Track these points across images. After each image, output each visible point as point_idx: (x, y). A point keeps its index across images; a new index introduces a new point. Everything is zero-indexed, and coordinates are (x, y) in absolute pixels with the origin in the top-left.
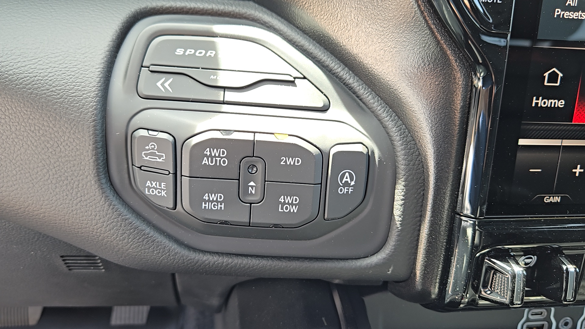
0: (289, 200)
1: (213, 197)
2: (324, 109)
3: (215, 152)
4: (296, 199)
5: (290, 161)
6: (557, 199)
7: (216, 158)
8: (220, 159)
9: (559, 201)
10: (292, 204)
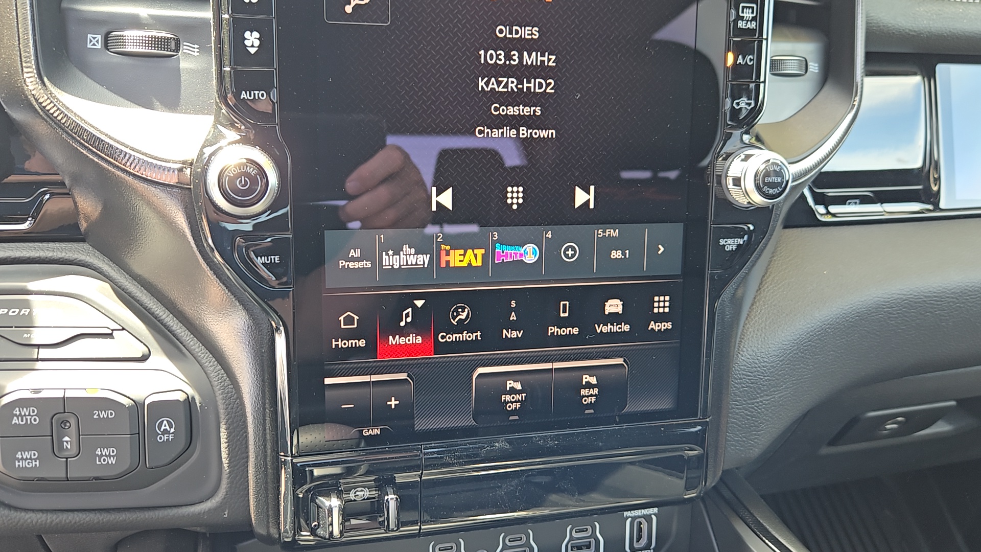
0: (105, 452)
1: (26, 455)
2: (144, 358)
3: (25, 411)
4: (113, 451)
5: (103, 414)
6: (377, 431)
7: (27, 417)
8: (30, 417)
9: (379, 433)
10: (110, 456)
